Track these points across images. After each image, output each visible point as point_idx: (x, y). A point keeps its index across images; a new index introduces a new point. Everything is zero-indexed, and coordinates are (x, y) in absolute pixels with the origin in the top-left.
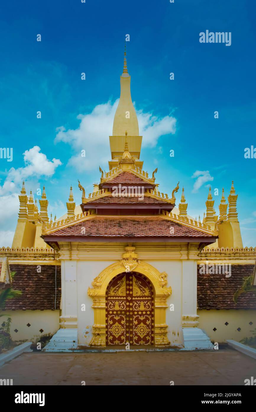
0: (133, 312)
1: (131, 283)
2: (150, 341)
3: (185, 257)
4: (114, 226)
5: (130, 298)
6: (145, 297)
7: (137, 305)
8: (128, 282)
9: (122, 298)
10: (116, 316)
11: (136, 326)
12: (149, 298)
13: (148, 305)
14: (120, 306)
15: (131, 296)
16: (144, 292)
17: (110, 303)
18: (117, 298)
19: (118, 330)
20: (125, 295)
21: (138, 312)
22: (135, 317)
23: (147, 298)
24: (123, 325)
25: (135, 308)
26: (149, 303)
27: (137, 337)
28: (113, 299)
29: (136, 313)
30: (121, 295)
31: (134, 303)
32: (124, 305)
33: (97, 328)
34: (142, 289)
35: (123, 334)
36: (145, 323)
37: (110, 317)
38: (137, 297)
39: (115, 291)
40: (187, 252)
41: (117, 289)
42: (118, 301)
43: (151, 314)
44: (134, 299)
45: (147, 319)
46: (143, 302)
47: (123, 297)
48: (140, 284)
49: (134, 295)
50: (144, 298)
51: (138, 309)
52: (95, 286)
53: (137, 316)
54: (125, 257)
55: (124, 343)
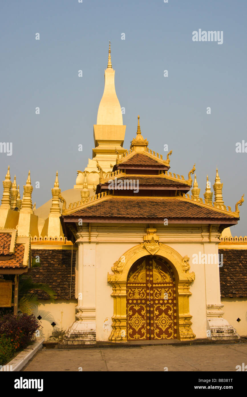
0: (154, 300)
1: (151, 268)
2: (173, 334)
3: (206, 239)
4: (134, 207)
5: (151, 285)
6: (166, 283)
7: (158, 292)
8: (148, 267)
10: (135, 305)
11: (157, 316)
12: (171, 285)
13: (170, 293)
14: (139, 294)
15: (152, 282)
16: (164, 277)
17: (130, 291)
18: (137, 285)
19: (138, 322)
20: (145, 282)
21: (159, 300)
22: (156, 307)
23: (168, 285)
24: (143, 316)
25: (156, 296)
26: (170, 291)
27: (159, 330)
28: (133, 287)
29: (157, 302)
30: (141, 281)
31: (155, 291)
32: (144, 292)
33: (118, 319)
34: (162, 274)
35: (143, 327)
36: (167, 314)
37: (130, 306)
38: (158, 284)
39: (135, 277)
40: (208, 234)
42: (138, 289)
43: (173, 303)
44: (154, 285)
45: (169, 308)
46: (164, 289)
47: (143, 284)
48: (160, 269)
49: (154, 282)
50: (165, 285)
51: (159, 297)
52: (116, 271)
53: (158, 305)
54: (147, 239)
55: (144, 337)
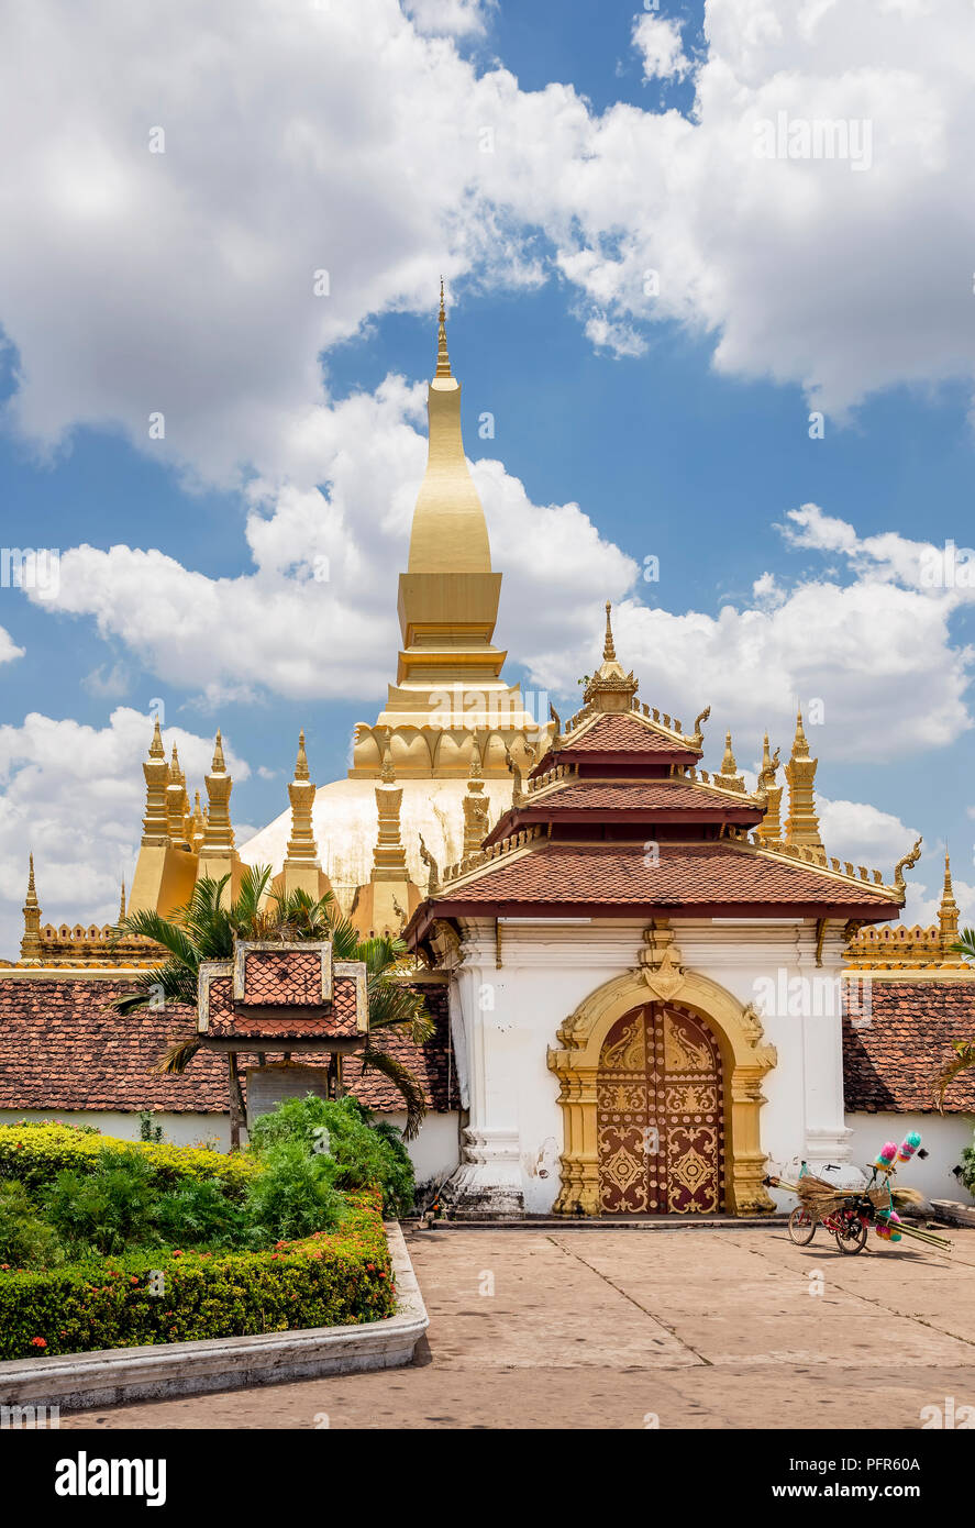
0: (668, 1116)
1: (659, 1032)
2: (716, 1201)
5: (659, 1078)
6: (700, 1073)
7: (678, 1096)
8: (650, 1031)
9: (636, 1077)
10: (619, 1128)
11: (676, 1157)
12: (711, 1078)
13: (708, 1098)
14: (629, 1099)
15: (661, 1070)
16: (694, 1058)
17: (603, 1091)
18: (621, 1077)
19: (625, 1169)
20: (643, 1068)
21: (680, 1116)
22: (672, 1132)
23: (703, 1078)
24: (638, 1156)
25: (672, 1105)
26: (709, 1092)
27: (679, 1191)
28: (611, 1081)
29: (675, 1120)
30: (631, 1067)
31: (669, 1092)
32: (642, 1096)
33: (576, 1162)
34: (689, 1050)
35: (639, 1182)
36: (700, 1151)
37: (604, 1130)
38: (678, 1074)
39: (616, 1057)
41: (622, 1049)
42: (625, 1086)
43: (716, 1123)
44: (667, 1078)
45: (705, 1137)
46: (694, 1088)
48: (684, 1036)
49: (667, 1069)
50: (696, 1078)
51: (682, 1108)
52: (568, 1042)
53: (677, 1129)
54: (648, 960)
55: (643, 1208)
